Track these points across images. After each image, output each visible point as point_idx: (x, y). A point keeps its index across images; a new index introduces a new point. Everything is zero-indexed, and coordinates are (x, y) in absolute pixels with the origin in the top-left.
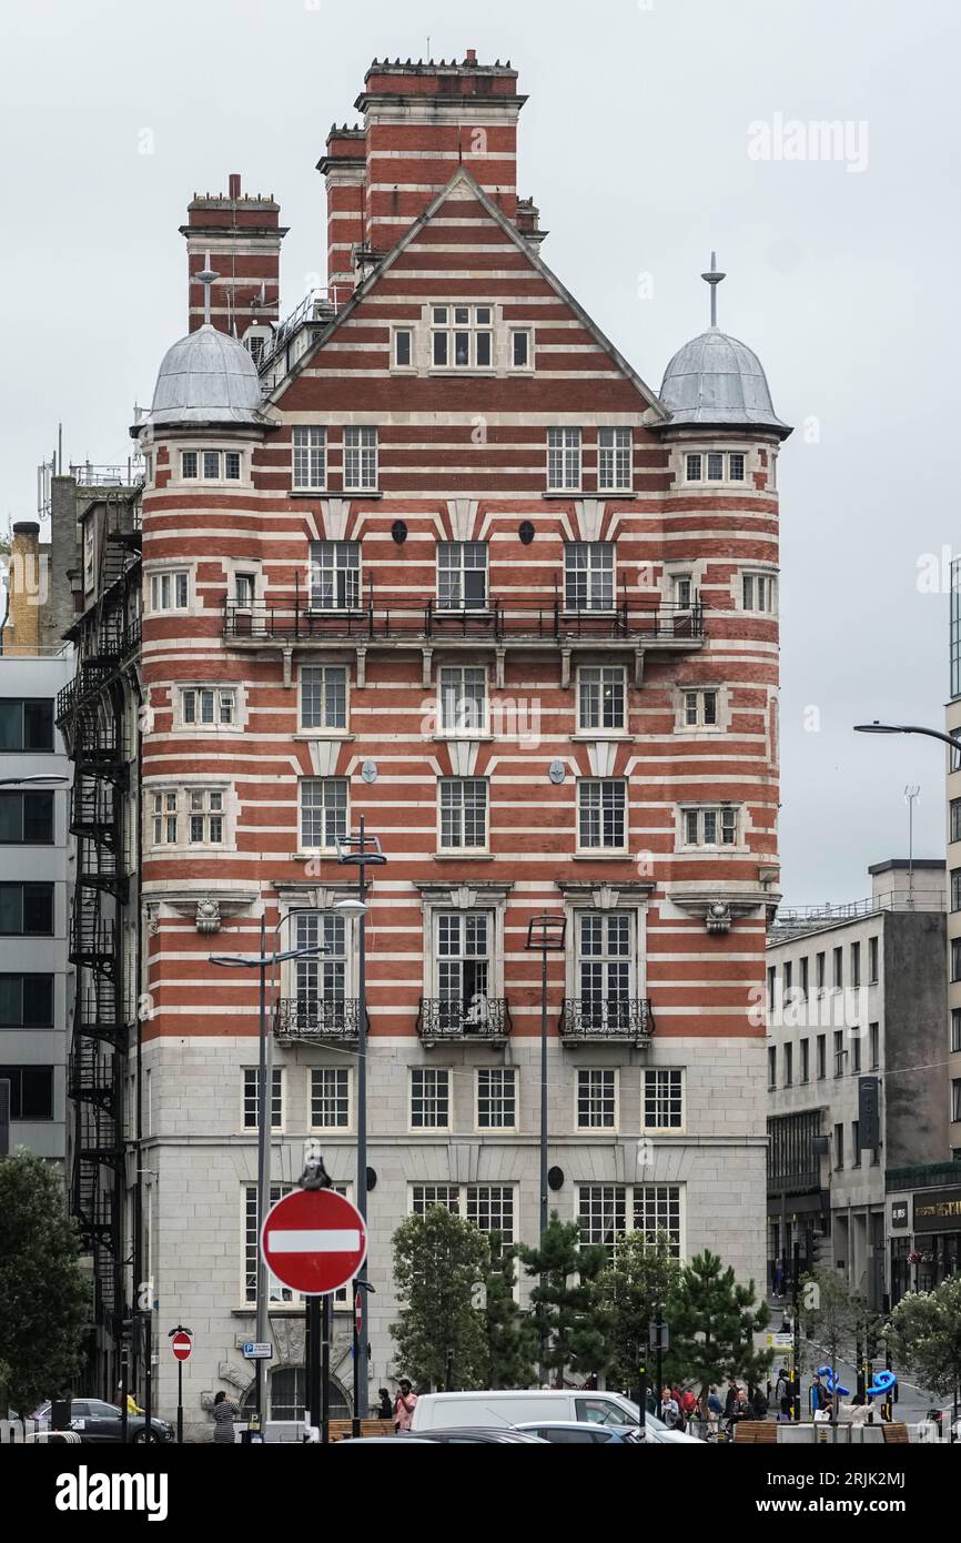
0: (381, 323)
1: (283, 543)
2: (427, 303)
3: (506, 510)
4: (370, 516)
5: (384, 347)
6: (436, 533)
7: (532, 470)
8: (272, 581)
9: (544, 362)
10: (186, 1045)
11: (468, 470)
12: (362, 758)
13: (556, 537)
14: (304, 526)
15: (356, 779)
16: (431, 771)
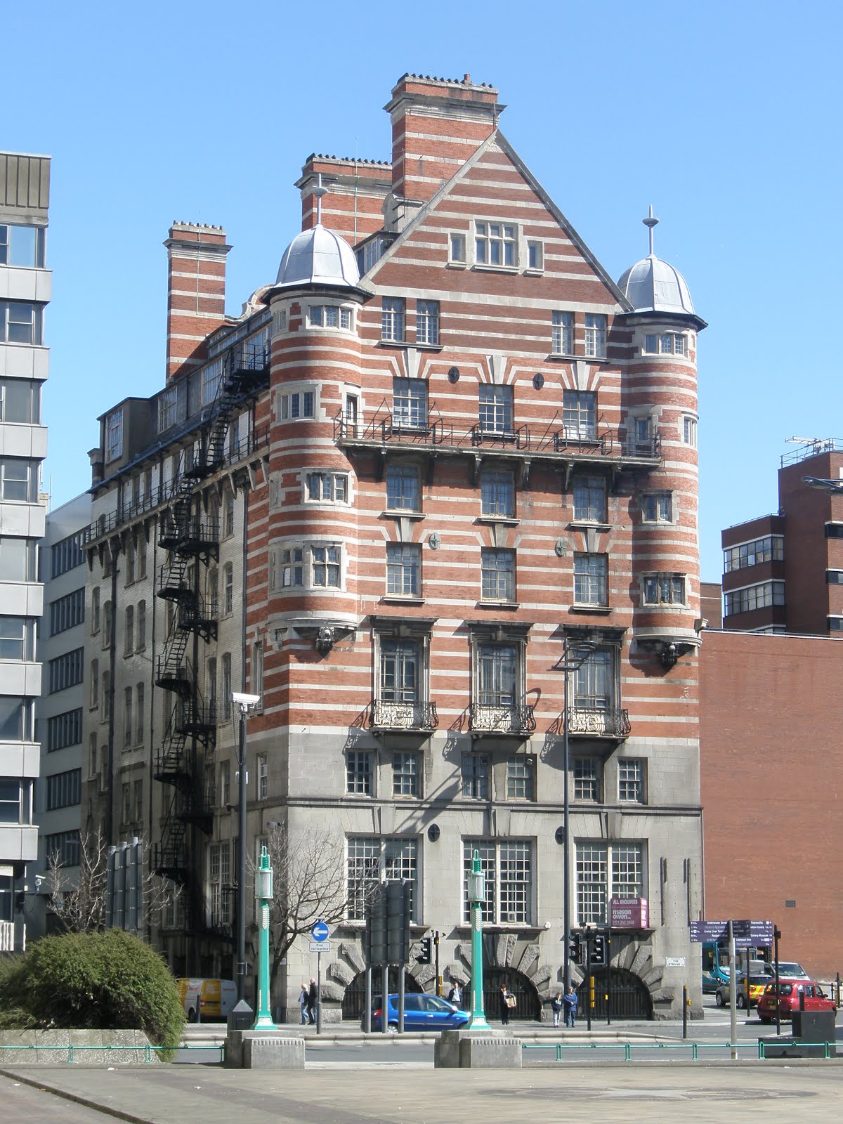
0: (443, 230)
1: (376, 377)
2: (473, 218)
3: (525, 365)
4: (434, 362)
5: (444, 247)
6: (479, 377)
7: (542, 339)
8: (368, 403)
9: (551, 266)
10: (306, 732)
11: (500, 335)
12: (431, 532)
13: (558, 386)
14: (390, 366)
15: (426, 546)
16: (477, 543)
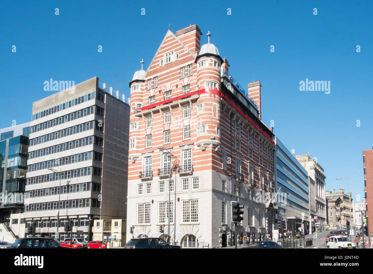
0: (159, 59)
2: (165, 54)
3: (174, 83)
4: (156, 90)
5: (159, 63)
6: (165, 90)
7: (178, 76)
12: (153, 130)
13: (181, 86)
14: (148, 95)
15: (153, 134)
16: (162, 130)
